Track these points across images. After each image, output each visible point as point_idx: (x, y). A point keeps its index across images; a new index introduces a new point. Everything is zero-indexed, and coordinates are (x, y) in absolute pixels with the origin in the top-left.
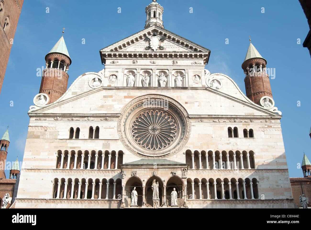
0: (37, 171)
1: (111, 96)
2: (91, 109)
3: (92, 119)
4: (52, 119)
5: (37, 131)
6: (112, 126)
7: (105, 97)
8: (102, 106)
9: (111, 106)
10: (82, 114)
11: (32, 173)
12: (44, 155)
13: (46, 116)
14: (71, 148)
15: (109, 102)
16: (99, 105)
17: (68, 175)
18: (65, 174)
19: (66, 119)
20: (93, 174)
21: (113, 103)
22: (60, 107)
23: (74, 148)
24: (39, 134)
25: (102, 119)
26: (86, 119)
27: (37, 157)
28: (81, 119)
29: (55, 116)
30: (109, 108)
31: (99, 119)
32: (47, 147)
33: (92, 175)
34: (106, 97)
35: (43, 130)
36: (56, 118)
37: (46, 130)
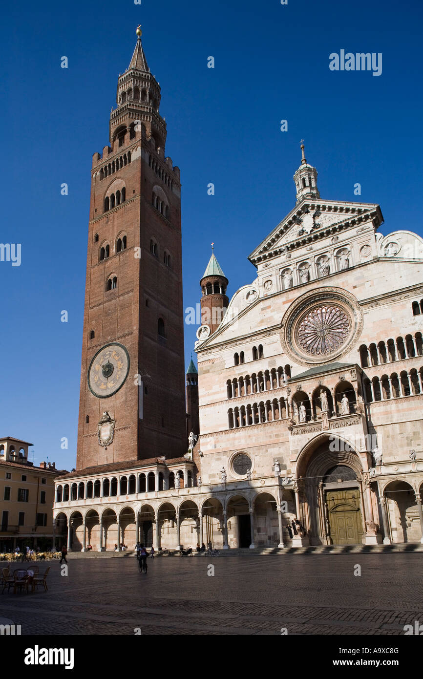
1: (269, 307)
2: (251, 328)
3: (254, 338)
4: (217, 349)
5: (206, 366)
6: (275, 340)
7: (263, 309)
8: (262, 321)
9: (271, 318)
10: (243, 336)
12: (216, 388)
13: (211, 348)
14: (239, 374)
15: (268, 314)
16: (259, 321)
17: (241, 403)
18: (237, 402)
19: (229, 346)
21: (273, 314)
22: (222, 334)
23: (242, 374)
24: (208, 368)
25: (264, 335)
26: (248, 340)
28: (244, 341)
30: (268, 321)
31: (261, 336)
32: (217, 380)
33: (263, 398)
35: (211, 364)
36: (220, 348)
37: (213, 363)
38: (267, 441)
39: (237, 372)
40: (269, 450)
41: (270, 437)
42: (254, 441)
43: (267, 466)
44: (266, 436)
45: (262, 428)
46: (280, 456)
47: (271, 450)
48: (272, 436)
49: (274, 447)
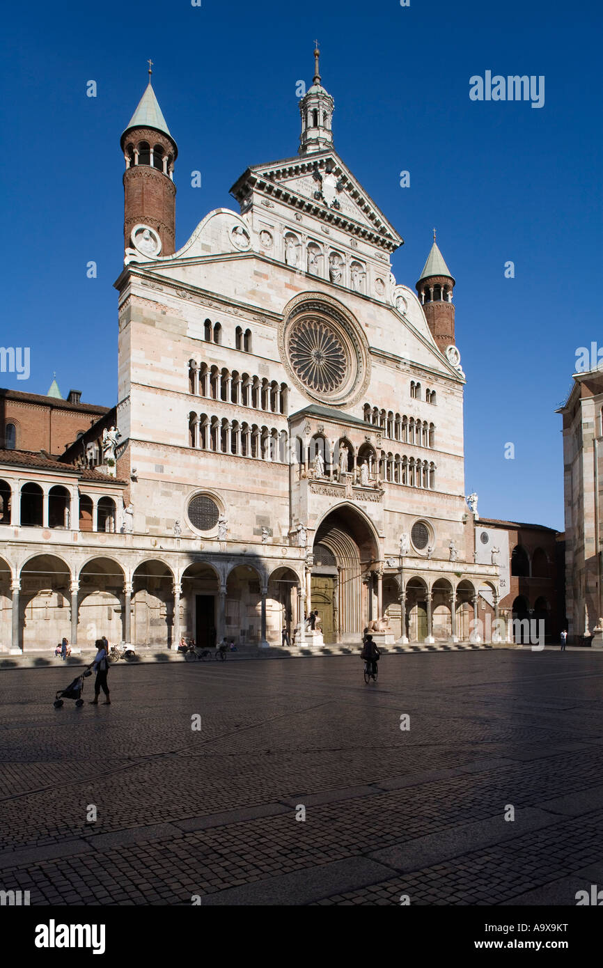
0: (159, 391)
1: (266, 277)
2: (237, 293)
3: (241, 312)
4: (173, 291)
5: (149, 310)
6: (271, 336)
7: (256, 273)
8: (253, 292)
9: (267, 296)
10: (226, 298)
11: (150, 396)
12: (167, 362)
13: (163, 281)
14: (211, 360)
15: (263, 287)
16: (249, 289)
17: (211, 410)
18: (206, 406)
19: (197, 299)
20: (248, 415)
21: (271, 292)
22: (184, 269)
23: (216, 361)
24: (154, 318)
25: (256, 317)
26: (230, 309)
27: (156, 364)
28: (223, 308)
29: (178, 286)
30: (264, 297)
31: (251, 316)
32: (171, 348)
33: (247, 417)
34: (257, 275)
35: (159, 311)
36: (180, 292)
37: (164, 313)
38: (249, 487)
39: (209, 354)
40: (251, 501)
41: (254, 482)
42: (229, 481)
43: (248, 525)
44: (248, 480)
45: (243, 464)
46: (265, 515)
47: (253, 503)
48: (257, 482)
49: (258, 500)
